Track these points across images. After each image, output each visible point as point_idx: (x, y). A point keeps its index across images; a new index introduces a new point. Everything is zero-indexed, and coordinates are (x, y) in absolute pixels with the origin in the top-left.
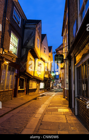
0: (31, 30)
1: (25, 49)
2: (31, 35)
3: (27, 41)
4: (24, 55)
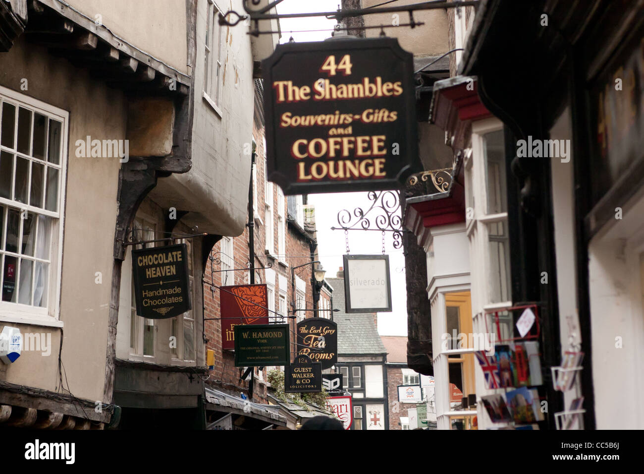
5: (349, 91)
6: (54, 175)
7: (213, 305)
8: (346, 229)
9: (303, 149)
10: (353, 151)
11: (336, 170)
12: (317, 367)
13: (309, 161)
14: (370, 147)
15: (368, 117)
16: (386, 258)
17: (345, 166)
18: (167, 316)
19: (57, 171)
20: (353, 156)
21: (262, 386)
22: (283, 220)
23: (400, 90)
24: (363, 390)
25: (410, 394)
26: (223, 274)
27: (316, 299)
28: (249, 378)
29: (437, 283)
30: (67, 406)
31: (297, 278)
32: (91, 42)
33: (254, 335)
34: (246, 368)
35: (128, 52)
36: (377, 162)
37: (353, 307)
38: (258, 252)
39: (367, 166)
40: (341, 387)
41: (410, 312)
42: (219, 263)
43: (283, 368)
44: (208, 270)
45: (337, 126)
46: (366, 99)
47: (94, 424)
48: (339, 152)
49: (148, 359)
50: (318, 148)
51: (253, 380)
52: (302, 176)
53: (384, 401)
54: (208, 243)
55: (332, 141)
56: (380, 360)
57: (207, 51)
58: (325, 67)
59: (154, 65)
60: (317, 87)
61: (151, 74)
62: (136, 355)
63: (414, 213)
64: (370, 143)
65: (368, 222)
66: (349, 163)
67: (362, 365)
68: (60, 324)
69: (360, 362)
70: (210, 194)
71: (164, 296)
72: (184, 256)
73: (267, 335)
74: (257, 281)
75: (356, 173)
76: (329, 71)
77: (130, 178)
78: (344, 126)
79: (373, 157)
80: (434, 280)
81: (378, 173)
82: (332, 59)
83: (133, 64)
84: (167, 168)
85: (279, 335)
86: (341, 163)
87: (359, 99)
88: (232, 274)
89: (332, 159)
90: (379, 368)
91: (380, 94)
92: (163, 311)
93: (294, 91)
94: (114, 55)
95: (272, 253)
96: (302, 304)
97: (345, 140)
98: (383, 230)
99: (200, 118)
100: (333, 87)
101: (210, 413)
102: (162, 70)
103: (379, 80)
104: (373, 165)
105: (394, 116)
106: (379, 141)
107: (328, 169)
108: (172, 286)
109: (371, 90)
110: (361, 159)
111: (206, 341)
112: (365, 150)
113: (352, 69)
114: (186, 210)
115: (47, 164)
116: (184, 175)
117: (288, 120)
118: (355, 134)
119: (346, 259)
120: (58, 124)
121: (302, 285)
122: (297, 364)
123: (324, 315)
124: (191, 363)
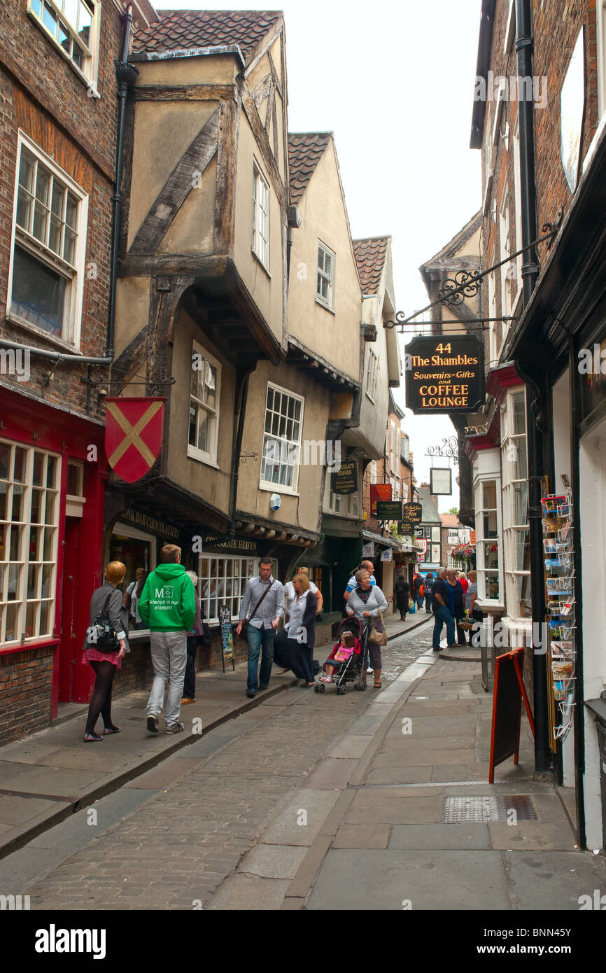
0: (190, 108)
1: (145, 282)
2: (193, 153)
3: (163, 212)
4: (139, 338)
5: (449, 362)
6: (297, 426)
7: (367, 492)
8: (432, 455)
9: (425, 391)
10: (451, 393)
11: (442, 402)
12: (413, 524)
13: (428, 397)
14: (460, 391)
15: (459, 375)
16: (450, 470)
17: (446, 399)
18: (346, 494)
19: (298, 424)
20: (451, 395)
21: (387, 531)
22: (399, 457)
23: (477, 362)
24: (431, 538)
25: (453, 540)
26: (372, 478)
27: (412, 493)
28: (382, 527)
29: (480, 477)
30: (300, 532)
31: (404, 484)
32: (316, 365)
33: (386, 506)
34: (381, 522)
35: (333, 370)
36: (463, 398)
37: (434, 492)
38: (388, 471)
39: (458, 400)
40: (422, 535)
41: (461, 495)
42: (370, 474)
43: (396, 522)
44: (365, 476)
45: (443, 380)
46: (458, 366)
47: (312, 542)
48: (444, 393)
49: (337, 514)
50: (433, 390)
51: (383, 529)
52: (424, 405)
53: (440, 543)
54: (366, 462)
55: (440, 387)
56: (439, 525)
57: (368, 373)
58: (437, 349)
59: (344, 377)
60: (433, 359)
61: (343, 381)
62: (332, 511)
63: (468, 444)
64: (460, 389)
65: (442, 453)
66: (448, 399)
67: (431, 527)
68: (298, 495)
69: (431, 525)
70: (368, 439)
71: (345, 484)
72: (355, 466)
73: (391, 506)
74: (387, 483)
75: (452, 404)
76: (440, 351)
77: (331, 429)
78: (447, 380)
79: (461, 396)
80: (478, 475)
81: (463, 404)
82: (441, 345)
83: (335, 376)
84: (349, 425)
85: (398, 506)
86: (444, 398)
87: (454, 366)
88: (376, 479)
89: (440, 396)
90: (438, 529)
91: (466, 363)
92: (345, 491)
93: (421, 361)
94: (326, 371)
95: (393, 472)
96: (406, 495)
97: (447, 387)
98: (450, 457)
99: (364, 404)
100: (442, 360)
101: (364, 540)
102: (348, 379)
103: (465, 356)
104: (461, 400)
105: (473, 375)
106: (465, 387)
107: (438, 401)
108: (349, 480)
109: (461, 361)
110: (455, 396)
111: (363, 509)
112: (457, 392)
113: (451, 351)
114: (355, 446)
115: (294, 421)
116: (356, 428)
117: (417, 376)
118: (452, 384)
119: (432, 469)
120: (300, 402)
121: (406, 487)
122: (403, 522)
123: (415, 501)
124: (356, 517)
